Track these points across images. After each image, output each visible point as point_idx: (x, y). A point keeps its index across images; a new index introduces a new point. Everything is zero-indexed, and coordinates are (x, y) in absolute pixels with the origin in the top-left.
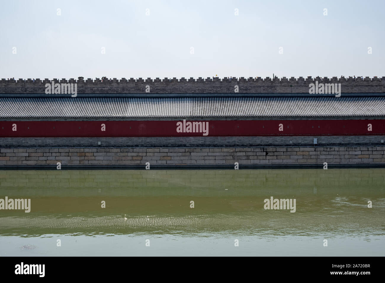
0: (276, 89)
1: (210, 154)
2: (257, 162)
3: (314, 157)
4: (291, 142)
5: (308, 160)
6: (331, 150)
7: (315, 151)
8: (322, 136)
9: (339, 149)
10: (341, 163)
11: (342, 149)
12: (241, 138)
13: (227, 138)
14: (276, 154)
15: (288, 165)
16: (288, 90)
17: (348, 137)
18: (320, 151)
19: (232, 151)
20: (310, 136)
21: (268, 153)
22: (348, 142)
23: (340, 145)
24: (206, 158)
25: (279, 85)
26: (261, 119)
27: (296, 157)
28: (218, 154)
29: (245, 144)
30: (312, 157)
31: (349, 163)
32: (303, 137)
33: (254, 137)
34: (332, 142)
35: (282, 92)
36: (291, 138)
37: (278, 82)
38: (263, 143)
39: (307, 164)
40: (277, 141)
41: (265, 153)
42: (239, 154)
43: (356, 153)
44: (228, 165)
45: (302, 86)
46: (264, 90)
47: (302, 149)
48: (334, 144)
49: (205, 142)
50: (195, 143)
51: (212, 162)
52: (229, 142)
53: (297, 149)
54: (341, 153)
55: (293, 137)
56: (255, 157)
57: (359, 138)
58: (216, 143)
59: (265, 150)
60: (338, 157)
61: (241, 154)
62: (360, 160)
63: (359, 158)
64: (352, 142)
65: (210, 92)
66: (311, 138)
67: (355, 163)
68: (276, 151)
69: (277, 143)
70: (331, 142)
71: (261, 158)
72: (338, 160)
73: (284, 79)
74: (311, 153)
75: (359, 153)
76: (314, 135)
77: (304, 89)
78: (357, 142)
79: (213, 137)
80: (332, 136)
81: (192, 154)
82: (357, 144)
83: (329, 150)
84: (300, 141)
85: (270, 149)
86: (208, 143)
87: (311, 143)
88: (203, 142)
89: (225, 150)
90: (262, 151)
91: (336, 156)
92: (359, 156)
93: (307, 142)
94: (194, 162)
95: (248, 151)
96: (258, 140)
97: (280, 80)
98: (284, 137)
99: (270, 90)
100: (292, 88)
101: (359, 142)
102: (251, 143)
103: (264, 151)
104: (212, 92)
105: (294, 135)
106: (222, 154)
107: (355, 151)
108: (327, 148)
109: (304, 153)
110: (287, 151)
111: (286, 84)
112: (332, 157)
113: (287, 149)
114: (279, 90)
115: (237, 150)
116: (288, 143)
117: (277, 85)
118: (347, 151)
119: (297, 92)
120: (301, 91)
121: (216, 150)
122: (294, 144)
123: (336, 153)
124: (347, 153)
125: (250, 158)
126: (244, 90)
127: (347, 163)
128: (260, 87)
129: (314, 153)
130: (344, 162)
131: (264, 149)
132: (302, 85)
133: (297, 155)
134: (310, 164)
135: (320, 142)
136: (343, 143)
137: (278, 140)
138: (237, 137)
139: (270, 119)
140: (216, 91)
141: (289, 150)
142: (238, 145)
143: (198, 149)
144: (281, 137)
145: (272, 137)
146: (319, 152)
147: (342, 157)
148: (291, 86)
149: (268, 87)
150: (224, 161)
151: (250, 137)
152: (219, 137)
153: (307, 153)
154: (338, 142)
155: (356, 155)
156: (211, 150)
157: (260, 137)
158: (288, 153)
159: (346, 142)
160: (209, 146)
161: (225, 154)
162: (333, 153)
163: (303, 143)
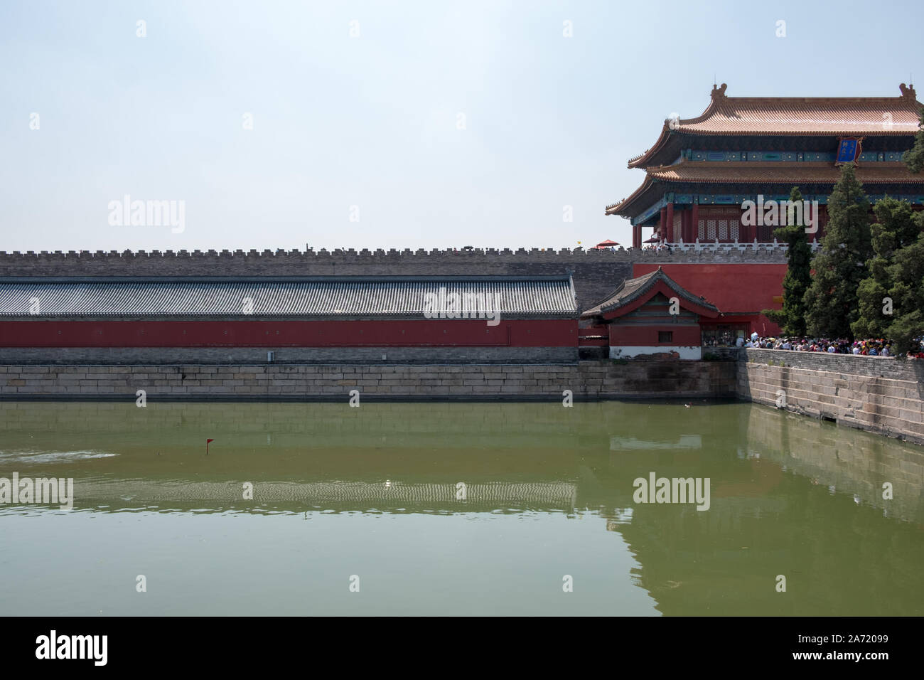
0: (308, 269)
1: (89, 377)
2: (166, 390)
3: (263, 382)
4: (230, 358)
5: (253, 388)
6: (293, 371)
7: (265, 372)
8: (283, 348)
9: (306, 369)
10: (308, 394)
11: (311, 370)
12: (147, 350)
13: (124, 349)
14: (199, 377)
15: (220, 395)
16: (329, 271)
17: (328, 350)
18: (274, 373)
19: (126, 372)
20: (262, 348)
21: (185, 376)
22: (326, 358)
23: (313, 362)
24: (83, 383)
25: (315, 261)
26: (181, 319)
27: (233, 383)
28: (102, 377)
29: (154, 361)
30: (260, 382)
31: (322, 394)
32: (250, 349)
33: (168, 348)
34: (300, 358)
35: (318, 273)
36: (231, 350)
37: (311, 257)
38: (183, 359)
39: (251, 394)
40: (207, 357)
41: (180, 376)
42: (137, 377)
43: (335, 377)
44: (119, 395)
45: (353, 264)
46: (288, 270)
47: (243, 369)
48: (302, 362)
49: (87, 356)
50: (72, 358)
51: (92, 390)
52: (126, 358)
53: (235, 370)
54: (310, 377)
55: (236, 349)
56: (164, 383)
57: (345, 352)
58: (106, 358)
59: (181, 371)
60: (304, 383)
61: (141, 377)
62: (341, 389)
63: (339, 386)
64: (333, 358)
65: (198, 274)
66: (264, 350)
67: (332, 394)
68: (199, 373)
69: (207, 359)
70: (297, 359)
71: (174, 383)
72: (304, 389)
73: (324, 253)
74: (258, 376)
75: (340, 376)
76: (268, 346)
77: (355, 269)
78: (342, 359)
79: (100, 348)
80: (301, 348)
81: (60, 376)
82: (342, 361)
83: (288, 371)
84: (245, 357)
85: (190, 369)
86: (92, 358)
87: (264, 359)
88: (84, 356)
89: (115, 369)
90: (177, 372)
91: (300, 382)
92: (340, 383)
93: (257, 357)
94: (62, 390)
95: (152, 371)
96: (175, 354)
97: (317, 254)
98: (219, 349)
99: (298, 272)
100: (336, 267)
101: (346, 358)
102: (163, 358)
103: (179, 373)
104: (202, 275)
105: (234, 346)
106: (110, 376)
107: (333, 373)
108: (285, 369)
109: (247, 376)
110: (218, 373)
111: (325, 260)
112: (293, 382)
113: (218, 369)
114: (313, 271)
115: (135, 370)
116: (225, 359)
117: (311, 262)
118: (318, 373)
119: (343, 274)
120: (350, 272)
121: (102, 369)
122: (235, 361)
123: (300, 376)
124: (319, 376)
125: (156, 383)
126: (254, 270)
127: (318, 394)
128: (282, 265)
129: (263, 376)
130: (313, 392)
131: (179, 369)
132: (353, 261)
133: (234, 379)
134: (255, 394)
135: (279, 357)
136: (318, 359)
137: (209, 354)
138: (141, 349)
139: (194, 319)
140: (208, 272)
141: (221, 370)
142: (141, 363)
143: (71, 369)
144: (214, 348)
145: (198, 348)
146: (271, 375)
147: (311, 383)
148: (334, 264)
149: (294, 265)
150: (112, 389)
151: (162, 349)
152: (111, 349)
153: (251, 377)
154: (309, 359)
155: (334, 380)
156: (92, 370)
157: (179, 349)
158: (221, 376)
159: (323, 359)
160: (93, 363)
161: (115, 377)
162: (295, 376)
163: (250, 359)
